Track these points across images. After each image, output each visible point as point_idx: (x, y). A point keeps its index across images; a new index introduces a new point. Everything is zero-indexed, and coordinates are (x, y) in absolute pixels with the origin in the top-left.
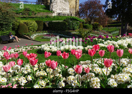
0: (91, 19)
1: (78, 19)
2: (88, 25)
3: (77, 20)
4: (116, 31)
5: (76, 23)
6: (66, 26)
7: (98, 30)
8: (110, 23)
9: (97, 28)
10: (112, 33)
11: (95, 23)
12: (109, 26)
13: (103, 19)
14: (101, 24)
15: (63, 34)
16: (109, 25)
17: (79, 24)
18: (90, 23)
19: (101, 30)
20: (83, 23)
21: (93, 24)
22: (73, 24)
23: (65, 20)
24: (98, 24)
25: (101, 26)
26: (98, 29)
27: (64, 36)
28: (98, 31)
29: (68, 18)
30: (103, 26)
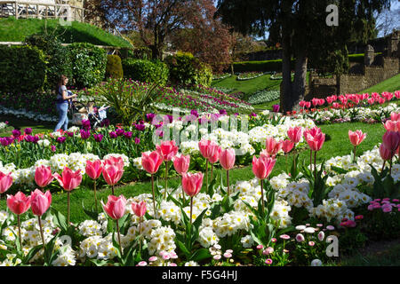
0: (161, 38)
1: (100, 35)
2: (147, 62)
3: (96, 41)
4: (267, 89)
5: (90, 54)
6: (41, 67)
7: (191, 87)
8: (242, 56)
9: (186, 76)
10: (253, 100)
11: (178, 53)
12: (239, 69)
14: (206, 61)
16: (238, 62)
17: (105, 56)
18: (155, 53)
19: (205, 86)
20: (123, 53)
21: (168, 59)
22: (74, 59)
23: (32, 40)
24: (193, 60)
25: (207, 71)
26: (193, 81)
27: (31, 115)
28: (194, 89)
29: (50, 29)
30: (215, 70)
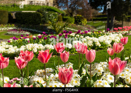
0: (73, 11)
2: (69, 17)
3: (56, 11)
4: (102, 25)
5: (54, 15)
6: (40, 18)
7: (81, 24)
8: (95, 16)
9: (80, 21)
10: (98, 28)
11: (78, 15)
12: (94, 20)
13: (87, 11)
14: (85, 17)
15: (36, 29)
16: (94, 18)
17: (58, 16)
18: (71, 15)
19: (85, 24)
20: (63, 15)
21: (75, 17)
22: (49, 16)
23: (38, 11)
24: (82, 17)
25: (85, 20)
26: (81, 23)
27: (37, 31)
28: (82, 25)
29: (43, 8)
30: (88, 20)
